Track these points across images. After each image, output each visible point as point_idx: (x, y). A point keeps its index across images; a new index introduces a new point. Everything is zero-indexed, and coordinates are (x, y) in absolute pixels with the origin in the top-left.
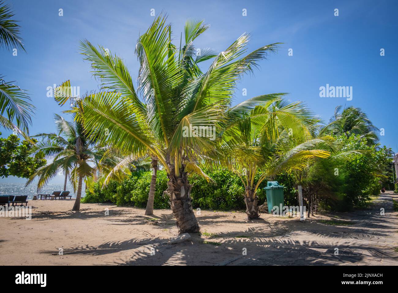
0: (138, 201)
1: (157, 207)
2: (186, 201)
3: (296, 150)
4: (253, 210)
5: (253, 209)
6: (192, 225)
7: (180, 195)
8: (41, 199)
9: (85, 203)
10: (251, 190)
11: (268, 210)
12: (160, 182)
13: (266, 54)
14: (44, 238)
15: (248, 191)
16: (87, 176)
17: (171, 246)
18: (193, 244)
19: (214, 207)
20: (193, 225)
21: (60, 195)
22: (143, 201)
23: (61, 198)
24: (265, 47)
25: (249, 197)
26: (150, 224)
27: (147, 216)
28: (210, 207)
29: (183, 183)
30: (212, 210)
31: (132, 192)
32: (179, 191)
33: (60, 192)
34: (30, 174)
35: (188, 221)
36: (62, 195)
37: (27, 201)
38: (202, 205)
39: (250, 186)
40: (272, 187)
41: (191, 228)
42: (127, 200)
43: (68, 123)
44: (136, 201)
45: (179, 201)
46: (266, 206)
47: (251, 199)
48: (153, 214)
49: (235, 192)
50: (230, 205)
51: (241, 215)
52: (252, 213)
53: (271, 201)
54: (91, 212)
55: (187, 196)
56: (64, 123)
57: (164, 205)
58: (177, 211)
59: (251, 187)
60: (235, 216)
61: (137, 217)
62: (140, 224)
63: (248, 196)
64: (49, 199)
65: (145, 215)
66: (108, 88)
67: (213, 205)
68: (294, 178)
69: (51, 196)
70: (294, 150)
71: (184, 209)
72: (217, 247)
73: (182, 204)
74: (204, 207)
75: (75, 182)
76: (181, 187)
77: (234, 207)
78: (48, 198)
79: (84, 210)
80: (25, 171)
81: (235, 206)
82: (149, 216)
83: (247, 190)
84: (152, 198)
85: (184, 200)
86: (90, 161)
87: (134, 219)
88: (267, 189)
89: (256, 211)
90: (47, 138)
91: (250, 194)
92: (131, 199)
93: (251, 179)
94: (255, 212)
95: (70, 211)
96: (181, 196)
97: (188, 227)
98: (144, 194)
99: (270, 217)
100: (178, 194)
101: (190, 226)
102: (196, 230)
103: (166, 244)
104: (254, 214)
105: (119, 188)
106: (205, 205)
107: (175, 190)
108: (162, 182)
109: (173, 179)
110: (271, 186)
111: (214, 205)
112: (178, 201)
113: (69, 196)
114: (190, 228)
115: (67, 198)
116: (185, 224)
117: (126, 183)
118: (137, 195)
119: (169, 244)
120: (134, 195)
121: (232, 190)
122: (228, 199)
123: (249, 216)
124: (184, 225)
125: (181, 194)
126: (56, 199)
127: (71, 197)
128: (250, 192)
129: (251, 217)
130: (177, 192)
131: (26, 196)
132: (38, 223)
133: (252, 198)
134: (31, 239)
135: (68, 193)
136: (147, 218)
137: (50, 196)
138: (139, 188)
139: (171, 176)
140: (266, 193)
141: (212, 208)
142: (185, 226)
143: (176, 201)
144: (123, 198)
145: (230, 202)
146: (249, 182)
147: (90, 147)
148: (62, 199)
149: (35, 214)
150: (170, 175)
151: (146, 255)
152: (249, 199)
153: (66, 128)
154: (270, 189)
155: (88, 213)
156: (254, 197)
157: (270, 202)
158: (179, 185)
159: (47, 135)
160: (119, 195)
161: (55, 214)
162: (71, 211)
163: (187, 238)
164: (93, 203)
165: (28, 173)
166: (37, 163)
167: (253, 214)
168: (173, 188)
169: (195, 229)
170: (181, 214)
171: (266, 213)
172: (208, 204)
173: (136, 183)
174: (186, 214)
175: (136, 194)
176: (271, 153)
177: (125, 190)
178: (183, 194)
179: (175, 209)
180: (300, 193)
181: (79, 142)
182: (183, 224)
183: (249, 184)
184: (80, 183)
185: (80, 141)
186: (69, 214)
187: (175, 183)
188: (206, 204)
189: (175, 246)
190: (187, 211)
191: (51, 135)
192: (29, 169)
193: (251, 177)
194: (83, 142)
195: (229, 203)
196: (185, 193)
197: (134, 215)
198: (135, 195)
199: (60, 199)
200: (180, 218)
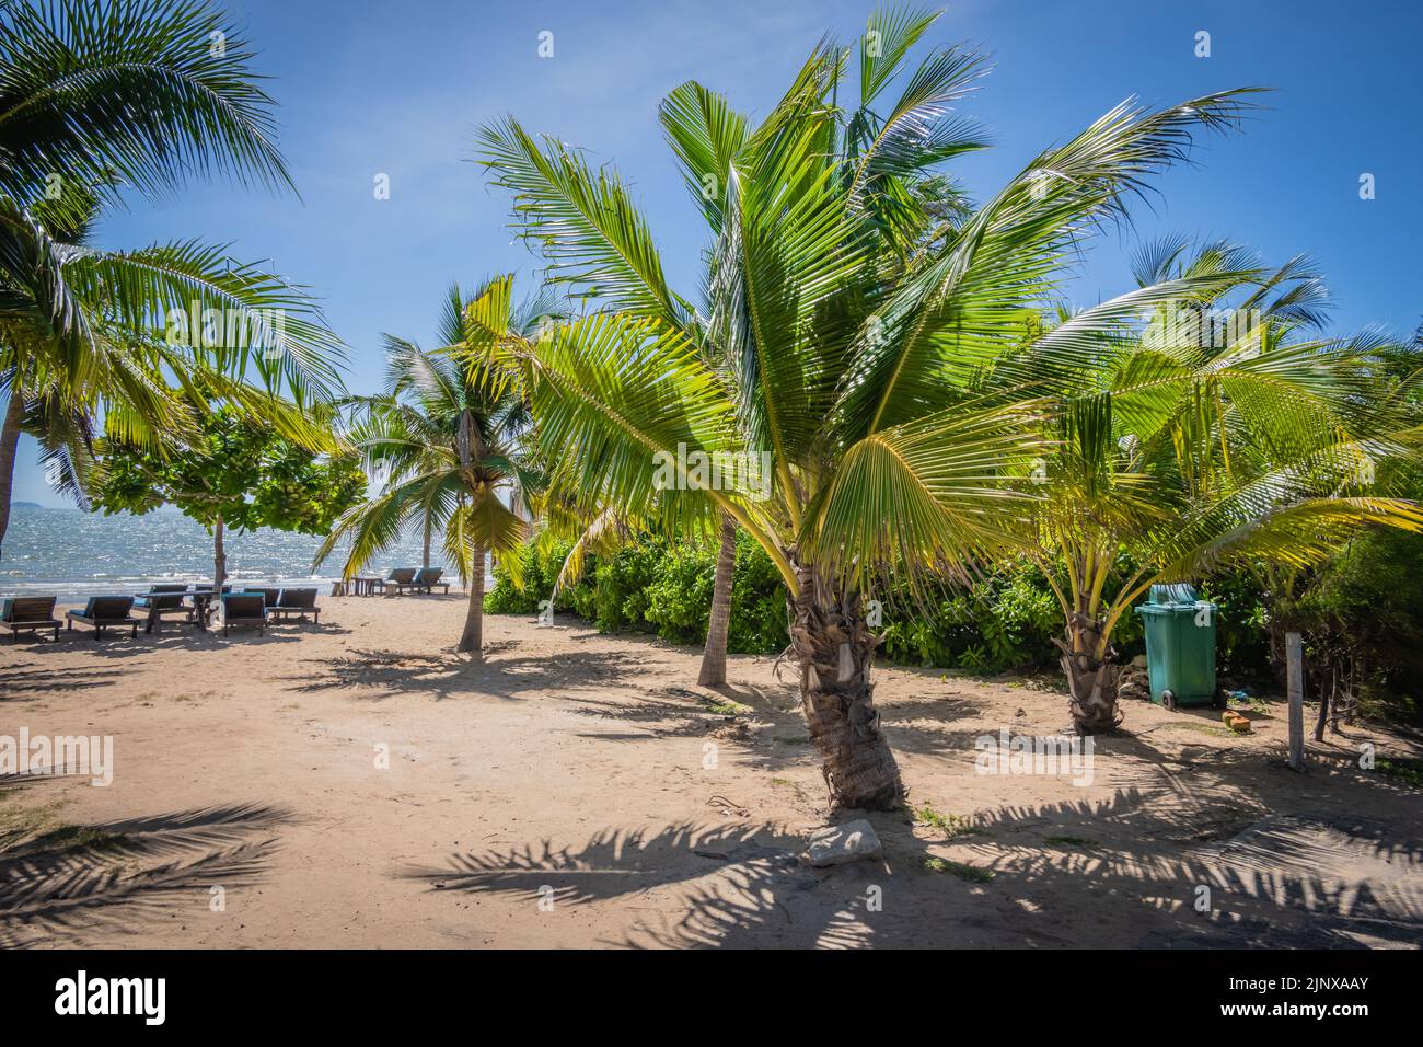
0: (670, 623)
1: (738, 647)
2: (859, 697)
3: (1282, 483)
4: (1093, 702)
5: (1096, 699)
6: (879, 785)
7: (836, 674)
8: (357, 593)
9: (492, 614)
10: (1091, 629)
11: (1148, 687)
12: (742, 559)
13: (1186, 140)
14: (393, 794)
15: (1076, 631)
16: (498, 548)
17: (812, 876)
18: (889, 871)
19: (938, 658)
20: (885, 784)
21: (414, 579)
22: (686, 623)
23: (416, 589)
24: (1186, 109)
25: (1080, 654)
26: (722, 737)
27: (704, 691)
28: (925, 655)
29: (848, 633)
30: (932, 667)
31: (646, 590)
32: (834, 659)
33: (414, 571)
34: (319, 521)
35: (864, 768)
36: (418, 581)
37: (316, 605)
38: (896, 647)
39: (1085, 612)
40: (1172, 611)
41: (878, 793)
42: (633, 617)
43: (429, 362)
44: (663, 620)
45: (832, 696)
46: (1142, 673)
47: (1090, 659)
48: (724, 683)
49: (1022, 611)
50: (999, 657)
51: (1044, 705)
52: (1090, 711)
53: (1165, 658)
54: (520, 662)
55: (860, 680)
56: (418, 361)
57: (758, 640)
58: (827, 732)
59: (1088, 615)
60: (1020, 710)
61: (671, 692)
62: (688, 732)
63: (1077, 649)
64: (381, 594)
65: (700, 684)
66: (570, 280)
67: (936, 652)
68: (1260, 569)
69: (387, 585)
70: (1273, 481)
71: (849, 725)
72: (979, 891)
73: (845, 709)
74: (904, 657)
75: (461, 555)
76: (838, 648)
77: (1014, 662)
78: (377, 589)
79: (495, 651)
80: (304, 514)
81: (1018, 659)
82: (713, 692)
83: (1073, 625)
84: (722, 630)
85: (849, 696)
86: (506, 485)
87: (665, 706)
88: (1149, 614)
89: (1106, 706)
90: (365, 410)
91: (1087, 641)
92: (647, 615)
93: (1091, 587)
94: (1102, 710)
95: (450, 651)
96: (840, 679)
97: (866, 790)
98: (688, 599)
99: (1159, 726)
100: (828, 671)
101: (873, 789)
102: (894, 803)
103: (793, 863)
104: (1098, 715)
105: (603, 572)
106: (904, 648)
107: (818, 657)
108: (749, 559)
109: (810, 617)
110: (1166, 606)
111: (940, 652)
112: (831, 698)
113: (441, 585)
114: (873, 795)
115: (435, 590)
116: (856, 780)
117: (627, 556)
118: (666, 602)
119: (806, 865)
120: (654, 600)
121: (1010, 604)
122: (992, 635)
123: (1079, 720)
124: (850, 783)
125: (841, 672)
126: (401, 594)
127: (447, 586)
128: (1088, 635)
129: (1089, 725)
130: (824, 663)
131: (315, 592)
132: (365, 713)
133: (1092, 657)
134: (356, 800)
135: (439, 573)
136: (704, 700)
137: (382, 584)
138: (672, 581)
139: (802, 607)
140: (1143, 624)
141: (932, 663)
142: (854, 787)
143: (822, 696)
144: (617, 609)
145: (1001, 645)
146: (1081, 596)
147: (503, 438)
148: (420, 593)
149: (349, 662)
150: (799, 602)
151: (730, 913)
152: (1082, 661)
153: (424, 377)
154: (1160, 616)
155: (511, 663)
156: (1101, 655)
157: (1160, 661)
158: (831, 641)
159: (366, 399)
160: (606, 597)
161: (409, 666)
162: (456, 650)
163: (870, 851)
164: (520, 614)
165: (315, 517)
166: (337, 483)
167: (1094, 714)
168: (811, 648)
169: (892, 796)
170: (841, 743)
171: (1139, 697)
172: (918, 649)
173: (658, 558)
174: (856, 743)
175: (663, 597)
176: (1178, 495)
177: (622, 580)
178: (845, 673)
179: (818, 724)
180: (1292, 663)
181: (469, 426)
182: (850, 778)
183: (1082, 603)
184: (479, 563)
185: (472, 425)
186: (449, 668)
187: (817, 630)
188: (910, 648)
189: (828, 877)
190: (861, 733)
191: (376, 400)
192: (316, 506)
193: (1093, 579)
194: (480, 423)
195: (996, 647)
196: (853, 670)
197: (661, 683)
198: (658, 600)
199: (413, 595)
200: (838, 758)
